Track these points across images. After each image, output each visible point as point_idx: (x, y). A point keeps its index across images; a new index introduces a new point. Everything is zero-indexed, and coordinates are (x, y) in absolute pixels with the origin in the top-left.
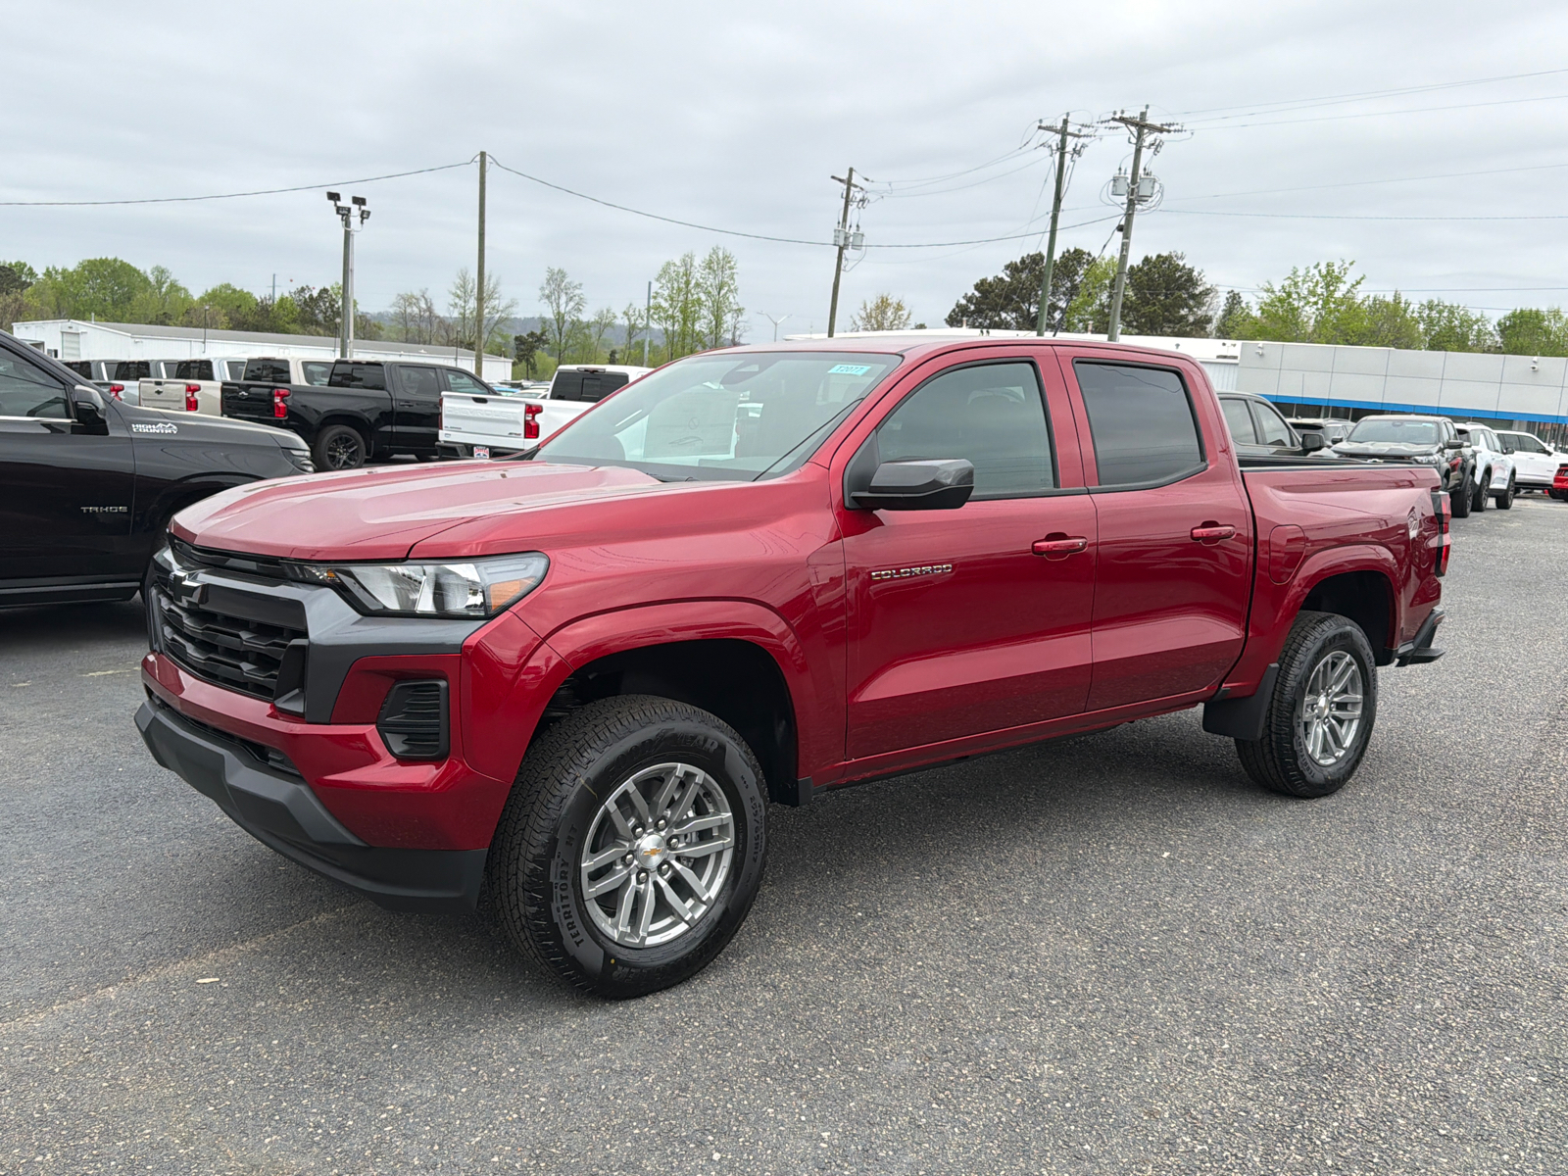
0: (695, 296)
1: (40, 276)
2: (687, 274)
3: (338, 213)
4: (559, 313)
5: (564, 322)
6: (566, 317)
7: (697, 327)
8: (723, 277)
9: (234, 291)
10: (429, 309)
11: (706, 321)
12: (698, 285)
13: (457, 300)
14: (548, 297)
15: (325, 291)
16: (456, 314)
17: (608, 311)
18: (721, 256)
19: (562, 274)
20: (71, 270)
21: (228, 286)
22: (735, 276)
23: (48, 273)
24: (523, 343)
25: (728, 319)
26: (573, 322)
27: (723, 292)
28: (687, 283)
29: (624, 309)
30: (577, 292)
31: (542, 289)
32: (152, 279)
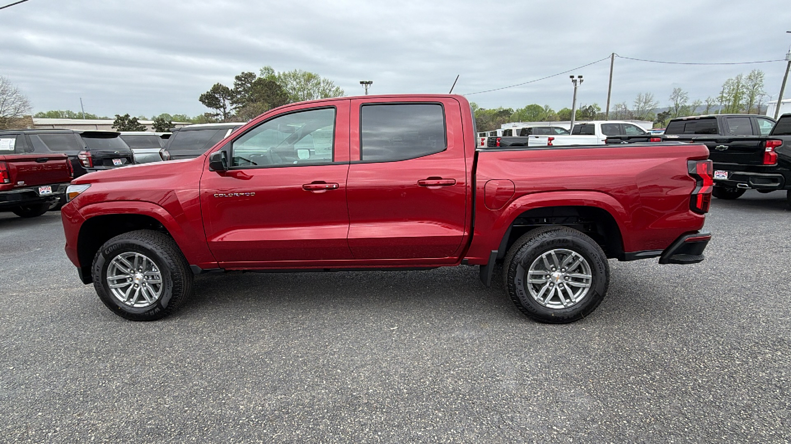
0: (741, 91)
1: (515, 111)
2: (738, 82)
3: (572, 82)
4: (677, 104)
5: (678, 107)
6: (680, 105)
7: (741, 102)
8: (756, 81)
9: (568, 110)
10: (625, 108)
11: (745, 99)
12: (742, 86)
13: (636, 104)
14: (673, 99)
15: (591, 106)
16: (635, 109)
17: (698, 101)
18: (756, 73)
19: (680, 90)
20: (523, 109)
21: (566, 108)
22: (763, 80)
23: (517, 111)
24: (661, 116)
25: (757, 98)
26: (682, 106)
27: (756, 87)
28: (738, 86)
29: (706, 99)
30: (685, 95)
31: (671, 96)
32: (544, 109)
